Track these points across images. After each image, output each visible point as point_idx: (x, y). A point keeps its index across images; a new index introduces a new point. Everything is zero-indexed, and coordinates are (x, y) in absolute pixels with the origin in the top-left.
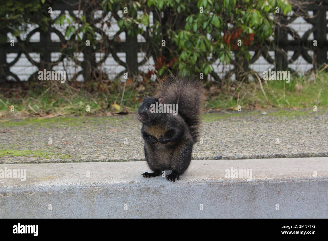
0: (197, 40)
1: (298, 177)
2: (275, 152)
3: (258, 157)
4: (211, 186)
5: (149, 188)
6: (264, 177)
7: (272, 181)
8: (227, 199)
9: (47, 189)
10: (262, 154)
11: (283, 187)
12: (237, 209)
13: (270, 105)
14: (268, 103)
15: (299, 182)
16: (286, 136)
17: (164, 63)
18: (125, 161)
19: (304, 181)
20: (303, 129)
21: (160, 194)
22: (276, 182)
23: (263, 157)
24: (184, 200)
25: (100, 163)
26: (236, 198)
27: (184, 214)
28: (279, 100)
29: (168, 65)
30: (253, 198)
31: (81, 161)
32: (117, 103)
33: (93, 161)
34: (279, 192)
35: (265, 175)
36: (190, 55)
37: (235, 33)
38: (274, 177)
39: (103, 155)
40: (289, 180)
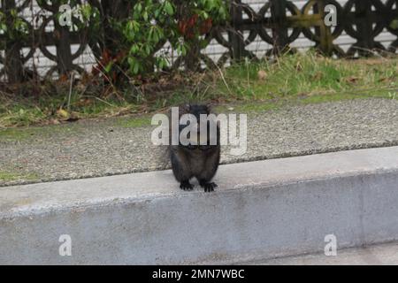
0: (149, 31)
1: (285, 179)
2: (256, 154)
3: (238, 161)
4: (197, 196)
5: (134, 204)
6: (251, 183)
7: (260, 186)
8: (215, 209)
9: (27, 214)
10: (242, 157)
11: (271, 192)
13: (234, 98)
14: (232, 97)
15: (287, 184)
16: (262, 134)
17: (111, 59)
18: (98, 176)
19: (291, 183)
20: (278, 125)
21: (146, 209)
22: (264, 187)
23: (244, 161)
25: (72, 181)
28: (244, 92)
29: (115, 60)
31: (51, 180)
32: (63, 109)
33: (64, 179)
34: (267, 197)
35: (252, 180)
36: (141, 48)
37: (190, 20)
38: (261, 182)
39: (73, 171)
40: (276, 183)
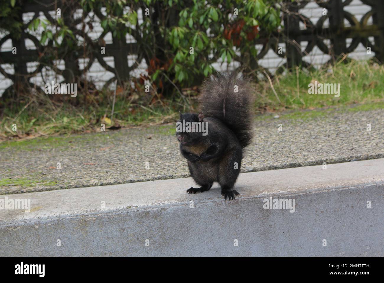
0: (194, 37)
1: (315, 187)
2: (289, 161)
3: (270, 168)
4: (218, 205)
5: (148, 213)
6: (277, 191)
7: (286, 195)
8: (237, 218)
9: (33, 222)
10: (275, 165)
11: (300, 200)
12: (250, 229)
13: (283, 106)
14: (280, 105)
15: (316, 193)
16: (302, 141)
17: (158, 67)
18: (119, 183)
19: (322, 192)
20: (320, 132)
21: (161, 219)
22: (291, 195)
23: (276, 168)
24: (189, 223)
25: (92, 188)
26: (247, 216)
27: (190, 239)
28: (293, 100)
29: (163, 69)
30: (266, 215)
31: (70, 187)
32: (107, 117)
33: (84, 186)
35: (278, 188)
36: (186, 55)
37: (237, 26)
38: (288, 190)
39: (95, 178)
40: (305, 191)
